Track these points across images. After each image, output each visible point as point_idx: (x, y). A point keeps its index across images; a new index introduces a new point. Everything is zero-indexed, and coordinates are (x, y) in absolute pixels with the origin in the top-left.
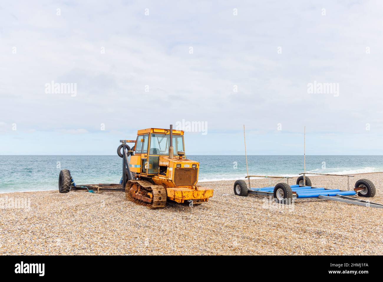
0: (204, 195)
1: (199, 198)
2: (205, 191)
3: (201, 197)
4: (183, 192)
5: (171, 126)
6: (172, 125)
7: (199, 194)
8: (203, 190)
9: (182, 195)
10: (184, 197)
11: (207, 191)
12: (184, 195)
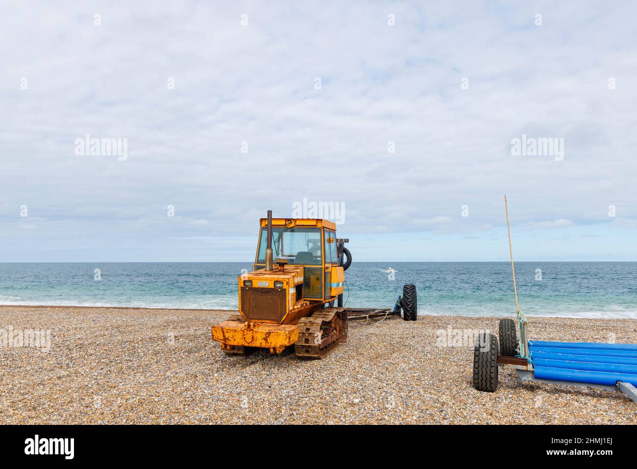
0: (266, 340)
1: (257, 344)
2: (267, 333)
3: (261, 343)
4: (224, 330)
5: (270, 213)
6: (271, 211)
7: (255, 337)
8: (263, 331)
9: (224, 336)
10: (228, 339)
11: (272, 334)
12: (227, 335)
